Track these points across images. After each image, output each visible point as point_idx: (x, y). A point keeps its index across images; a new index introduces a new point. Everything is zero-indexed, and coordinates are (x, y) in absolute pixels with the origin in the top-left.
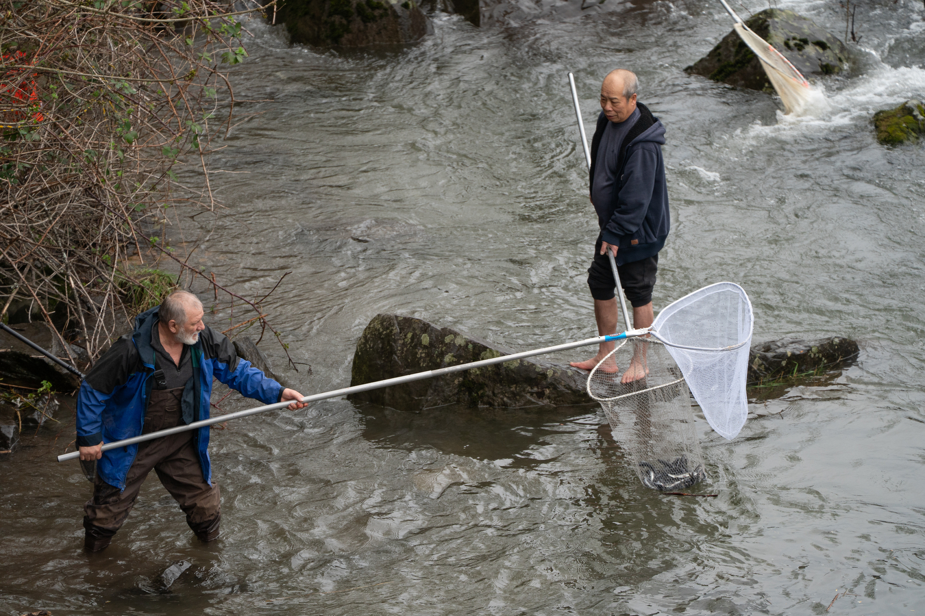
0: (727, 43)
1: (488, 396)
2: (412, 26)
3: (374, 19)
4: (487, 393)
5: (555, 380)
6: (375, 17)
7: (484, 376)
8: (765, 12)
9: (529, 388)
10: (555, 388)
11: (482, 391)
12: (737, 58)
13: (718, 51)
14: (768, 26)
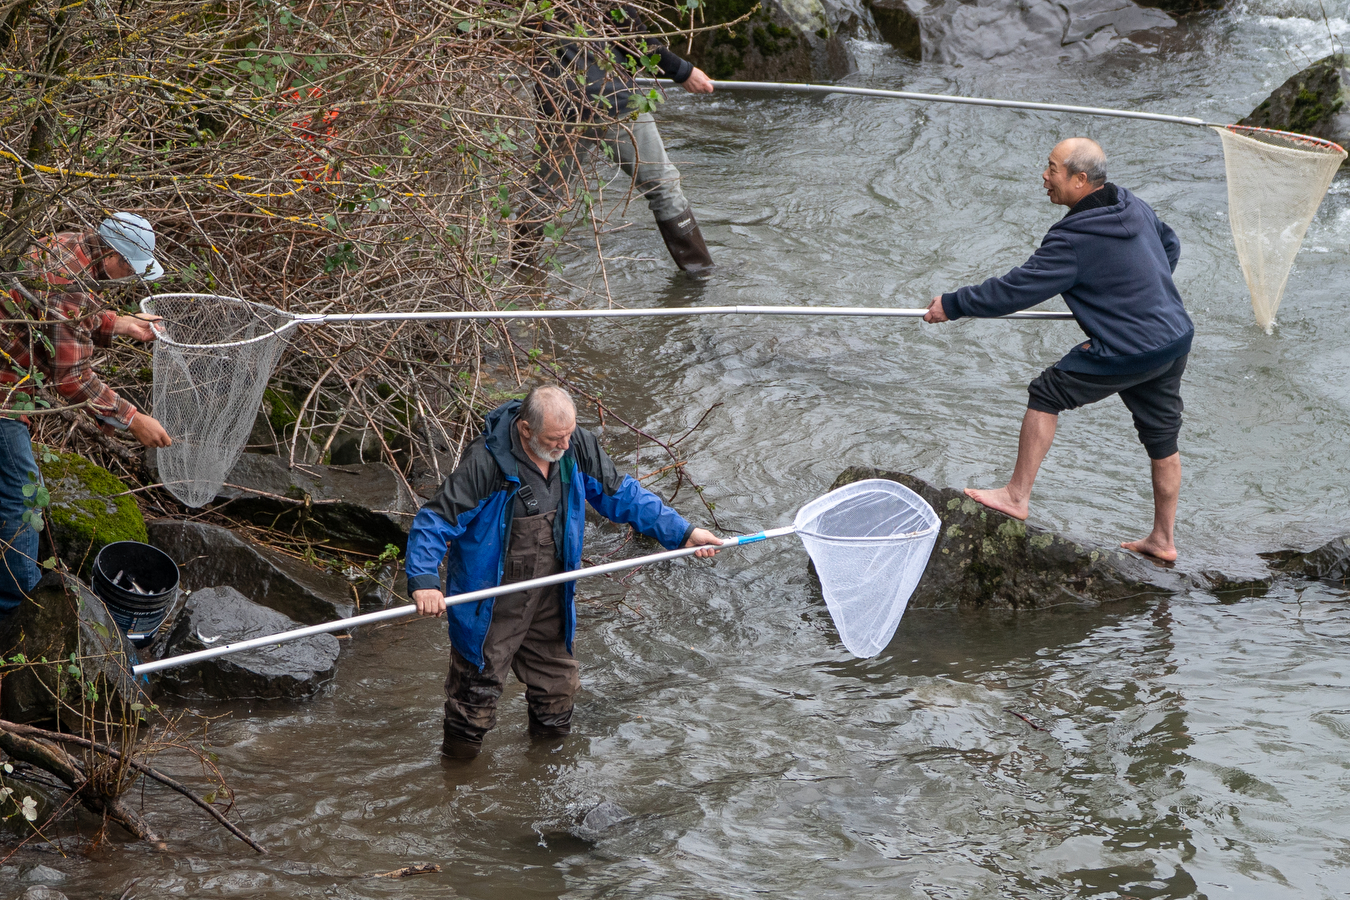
0: (1279, 100)
1: (1007, 586)
2: (829, 62)
3: (777, 51)
4: (1006, 581)
5: (1102, 566)
6: (779, 48)
7: (1002, 558)
8: (1331, 58)
9: (1064, 577)
10: (1101, 577)
11: (998, 579)
12: (1293, 121)
13: (1266, 110)
14: (1337, 77)
